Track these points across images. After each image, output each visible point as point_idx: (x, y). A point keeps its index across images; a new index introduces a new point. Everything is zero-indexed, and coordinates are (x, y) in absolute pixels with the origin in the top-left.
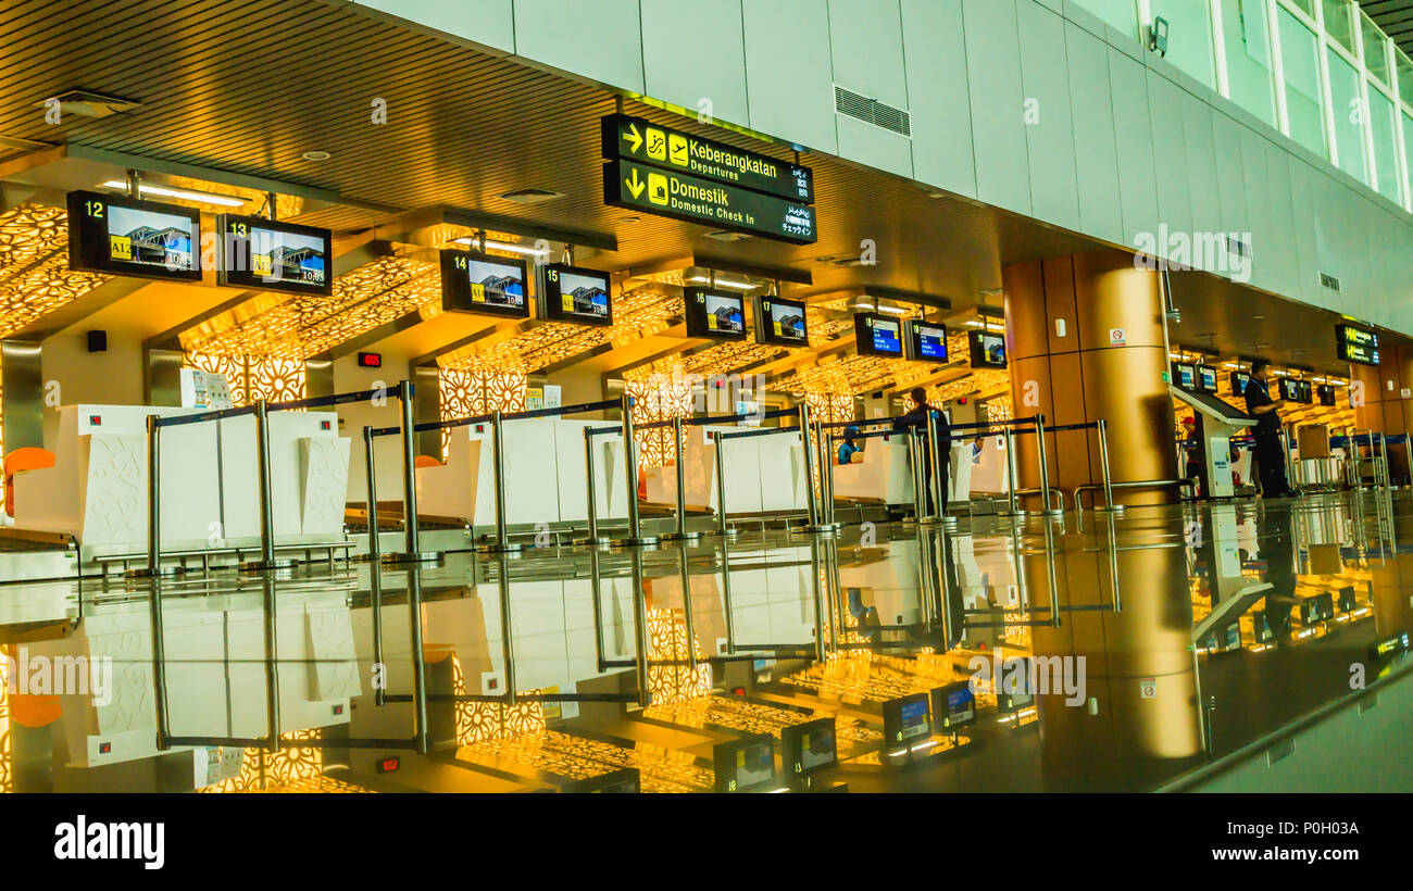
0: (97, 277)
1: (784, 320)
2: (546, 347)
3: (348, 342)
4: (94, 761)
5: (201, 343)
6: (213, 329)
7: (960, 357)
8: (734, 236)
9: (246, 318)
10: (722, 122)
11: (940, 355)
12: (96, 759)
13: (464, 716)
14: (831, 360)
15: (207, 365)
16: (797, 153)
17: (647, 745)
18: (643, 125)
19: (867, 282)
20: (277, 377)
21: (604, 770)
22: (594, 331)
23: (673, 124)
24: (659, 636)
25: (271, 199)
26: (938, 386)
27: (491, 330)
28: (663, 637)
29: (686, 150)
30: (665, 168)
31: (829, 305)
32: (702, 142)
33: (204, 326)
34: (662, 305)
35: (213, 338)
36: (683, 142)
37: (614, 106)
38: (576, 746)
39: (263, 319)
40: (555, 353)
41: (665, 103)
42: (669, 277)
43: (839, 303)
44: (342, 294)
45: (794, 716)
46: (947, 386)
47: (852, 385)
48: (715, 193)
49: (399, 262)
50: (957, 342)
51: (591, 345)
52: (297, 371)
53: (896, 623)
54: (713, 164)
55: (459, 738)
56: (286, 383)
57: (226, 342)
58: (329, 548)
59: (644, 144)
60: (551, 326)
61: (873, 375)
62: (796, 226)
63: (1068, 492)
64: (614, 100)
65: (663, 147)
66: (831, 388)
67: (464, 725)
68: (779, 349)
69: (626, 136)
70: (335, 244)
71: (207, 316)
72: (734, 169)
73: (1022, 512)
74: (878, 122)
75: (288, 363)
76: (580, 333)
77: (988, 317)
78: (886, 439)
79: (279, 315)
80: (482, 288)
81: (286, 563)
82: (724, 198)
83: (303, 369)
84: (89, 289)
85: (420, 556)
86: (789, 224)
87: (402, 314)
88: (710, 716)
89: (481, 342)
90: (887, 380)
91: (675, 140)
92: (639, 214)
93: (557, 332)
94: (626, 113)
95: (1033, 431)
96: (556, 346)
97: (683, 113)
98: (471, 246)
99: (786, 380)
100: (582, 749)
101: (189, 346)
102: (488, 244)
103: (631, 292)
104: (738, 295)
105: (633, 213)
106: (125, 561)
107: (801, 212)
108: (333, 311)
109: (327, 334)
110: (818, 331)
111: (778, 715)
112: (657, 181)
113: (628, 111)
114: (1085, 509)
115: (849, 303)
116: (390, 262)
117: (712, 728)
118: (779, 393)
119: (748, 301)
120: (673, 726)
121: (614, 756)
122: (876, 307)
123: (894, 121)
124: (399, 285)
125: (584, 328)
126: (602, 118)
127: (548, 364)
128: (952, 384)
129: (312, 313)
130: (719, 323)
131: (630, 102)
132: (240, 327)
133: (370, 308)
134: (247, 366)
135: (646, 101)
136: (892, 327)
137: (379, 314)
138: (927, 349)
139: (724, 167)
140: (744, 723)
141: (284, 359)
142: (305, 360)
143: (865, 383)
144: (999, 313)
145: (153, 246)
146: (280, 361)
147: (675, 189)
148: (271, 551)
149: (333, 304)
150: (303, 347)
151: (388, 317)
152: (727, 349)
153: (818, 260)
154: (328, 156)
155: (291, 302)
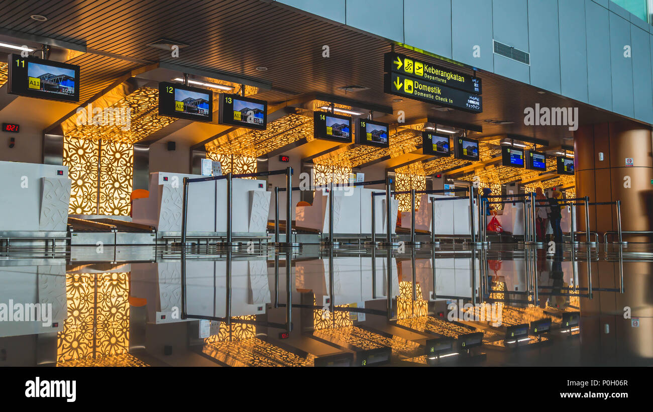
0: (171, 119)
1: (468, 148)
2: (360, 156)
3: (275, 150)
4: (158, 322)
5: (214, 148)
6: (219, 143)
7: (553, 168)
8: (446, 109)
9: (233, 138)
10: (440, 57)
11: (542, 167)
12: (159, 321)
13: (317, 316)
14: (491, 168)
15: (216, 158)
16: (475, 71)
17: (398, 337)
18: (403, 58)
19: (508, 132)
20: (245, 164)
21: (377, 346)
22: (382, 150)
23: (416, 57)
24: (406, 289)
25: (243, 88)
26: (542, 182)
27: (337, 148)
28: (407, 289)
29: (422, 68)
30: (413, 77)
31: (491, 142)
32: (430, 65)
33: (215, 141)
34: (413, 140)
35: (219, 147)
36: (421, 65)
37: (390, 49)
38: (366, 335)
39: (239, 139)
40: (364, 159)
41: (414, 48)
42: (418, 127)
43: (496, 142)
44: (272, 130)
45: (466, 330)
46: (546, 182)
47: (501, 180)
48: (435, 89)
49: (297, 116)
50: (552, 162)
51: (381, 156)
52: (253, 162)
53: (515, 290)
54: (435, 75)
55: (315, 326)
56: (248, 167)
57: (224, 148)
58: (260, 239)
59: (403, 66)
60: (363, 147)
61: (511, 175)
62: (472, 104)
63: (601, 234)
64: (391, 46)
65: (412, 67)
66: (491, 180)
67: (317, 320)
68: (466, 161)
69: (395, 62)
70: (269, 108)
71: (216, 137)
72: (445, 78)
73: (577, 242)
74: (514, 58)
75: (250, 159)
76: (376, 150)
77: (567, 151)
78: (514, 205)
79: (246, 137)
80: (331, 129)
81: (237, 244)
82: (439, 91)
83: (256, 161)
84: (168, 124)
85: (292, 244)
86: (469, 104)
87: (298, 139)
88: (427, 326)
89: (333, 153)
90: (517, 178)
91: (417, 65)
92: (402, 98)
93: (366, 149)
94: (396, 52)
95: (584, 204)
96: (365, 156)
97: (422, 52)
98: (328, 110)
99: (470, 176)
100: (368, 336)
101: (209, 149)
102: (335, 110)
103: (399, 133)
104: (447, 136)
105: (399, 97)
106: (175, 239)
107: (476, 99)
108: (269, 137)
109: (266, 147)
110: (485, 154)
111: (458, 329)
112: (408, 83)
113: (397, 51)
114: (609, 243)
115: (501, 141)
116: (293, 116)
117: (427, 332)
118: (466, 181)
119: (452, 139)
120: (410, 329)
121: (382, 341)
122: (512, 144)
123: (522, 57)
124: (297, 126)
125: (378, 148)
126: (385, 54)
127: (361, 164)
128: (548, 181)
129: (260, 137)
130: (438, 148)
131: (397, 47)
132: (230, 142)
133: (284, 136)
134: (232, 159)
135: (405, 46)
136: (520, 153)
137: (288, 139)
138: (536, 164)
139: (440, 77)
140: (442, 331)
141: (248, 157)
142: (257, 158)
143: (507, 179)
144: (571, 149)
145: (193, 106)
146: (246, 158)
147: (416, 87)
148: (230, 238)
149: (269, 134)
150: (256, 152)
151: (292, 140)
152: (442, 161)
153: (485, 121)
154: (267, 69)
155: (251, 132)
